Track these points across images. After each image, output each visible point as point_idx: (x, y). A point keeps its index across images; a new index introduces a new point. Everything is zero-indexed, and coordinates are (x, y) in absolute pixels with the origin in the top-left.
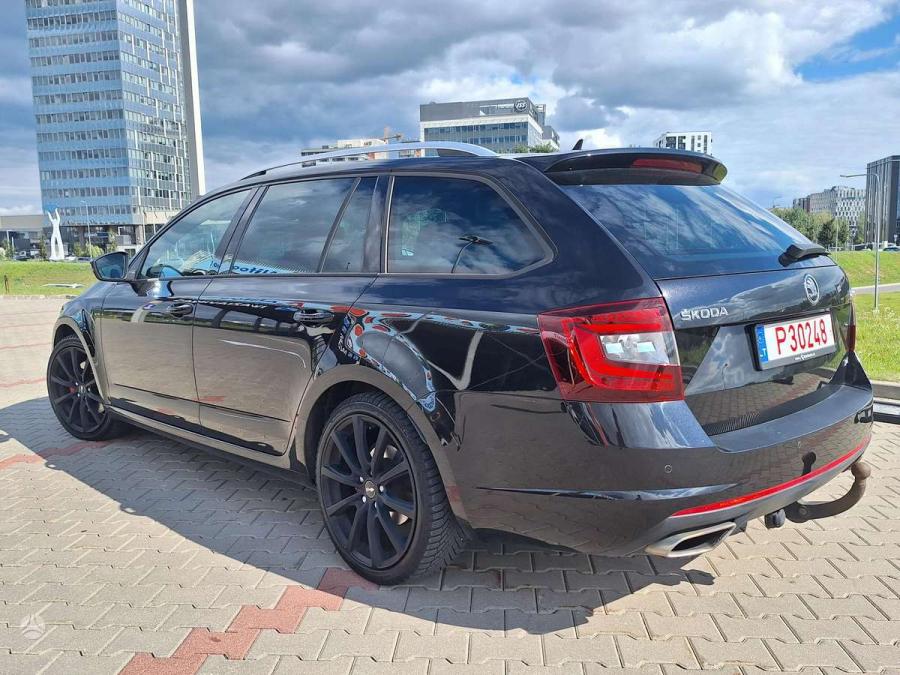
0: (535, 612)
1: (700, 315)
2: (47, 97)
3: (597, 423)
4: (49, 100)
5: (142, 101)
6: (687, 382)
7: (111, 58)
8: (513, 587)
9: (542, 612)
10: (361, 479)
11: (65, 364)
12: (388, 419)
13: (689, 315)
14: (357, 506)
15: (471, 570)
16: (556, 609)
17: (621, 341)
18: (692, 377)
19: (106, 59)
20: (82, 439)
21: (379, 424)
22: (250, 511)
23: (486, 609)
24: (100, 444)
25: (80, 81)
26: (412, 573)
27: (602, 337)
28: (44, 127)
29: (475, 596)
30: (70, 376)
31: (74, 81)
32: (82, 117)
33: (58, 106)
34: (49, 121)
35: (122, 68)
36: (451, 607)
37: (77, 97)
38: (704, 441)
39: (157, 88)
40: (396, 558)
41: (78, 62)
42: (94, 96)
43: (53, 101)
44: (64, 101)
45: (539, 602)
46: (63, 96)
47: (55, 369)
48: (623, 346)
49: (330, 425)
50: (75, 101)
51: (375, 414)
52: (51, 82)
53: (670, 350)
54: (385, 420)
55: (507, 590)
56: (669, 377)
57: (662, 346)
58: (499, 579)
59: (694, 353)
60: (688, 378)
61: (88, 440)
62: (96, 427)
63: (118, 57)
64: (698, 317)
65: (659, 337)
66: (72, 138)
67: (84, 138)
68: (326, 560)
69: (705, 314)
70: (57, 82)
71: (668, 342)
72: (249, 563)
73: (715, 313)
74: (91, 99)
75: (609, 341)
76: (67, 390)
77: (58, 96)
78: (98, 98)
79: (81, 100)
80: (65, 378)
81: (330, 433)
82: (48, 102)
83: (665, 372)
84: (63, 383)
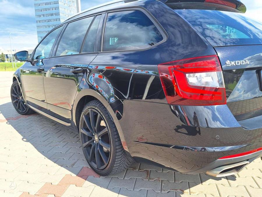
0: (160, 192)
1: (235, 64)
2: (39, 15)
3: (185, 115)
4: (40, 16)
5: (65, 16)
6: (228, 97)
7: (56, 3)
8: (153, 179)
9: (163, 192)
10: (93, 134)
11: (15, 90)
12: (101, 110)
13: (230, 64)
14: (92, 144)
15: (137, 170)
16: (169, 190)
17: (196, 77)
18: (229, 95)
19: (55, 3)
20: (21, 114)
21: (98, 113)
22: (64, 142)
23: (140, 189)
24: (27, 116)
25: (48, 10)
26: (110, 172)
27: (187, 75)
28: (39, 24)
29: (137, 182)
30: (17, 94)
31: (46, 10)
32: (49, 21)
33: (42, 18)
34: (40, 22)
35: (60, 6)
36: (126, 187)
37: (48, 15)
38: (236, 124)
39: (69, 12)
40: (105, 166)
41: (47, 5)
42: (52, 15)
43: (41, 16)
44: (44, 16)
45: (162, 187)
46: (44, 15)
47: (12, 92)
48: (197, 79)
49: (83, 113)
50: (47, 16)
51: (96, 108)
52: (40, 11)
53: (220, 82)
54: (99, 111)
55: (150, 180)
56: (220, 93)
57: (216, 79)
58: (148, 175)
59: (230, 85)
60: (228, 95)
61: (23, 115)
62: (25, 111)
63: (58, 3)
64: (235, 65)
65: (214, 74)
66: (46, 27)
67: (49, 27)
68: (83, 164)
69: (238, 63)
70: (42, 11)
71: (219, 78)
72: (56, 163)
73: (243, 62)
74: (51, 16)
75: (191, 76)
76: (17, 98)
77: (42, 15)
78: (53, 15)
79: (48, 16)
80: (15, 94)
81: (83, 116)
82: (39, 17)
83: (218, 91)
84: (15, 96)
